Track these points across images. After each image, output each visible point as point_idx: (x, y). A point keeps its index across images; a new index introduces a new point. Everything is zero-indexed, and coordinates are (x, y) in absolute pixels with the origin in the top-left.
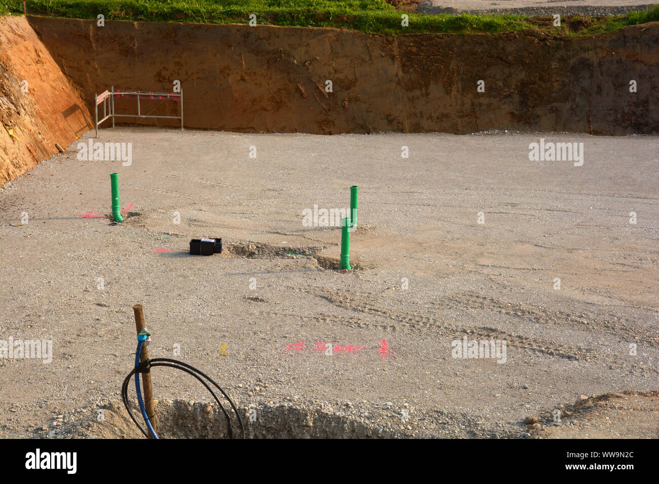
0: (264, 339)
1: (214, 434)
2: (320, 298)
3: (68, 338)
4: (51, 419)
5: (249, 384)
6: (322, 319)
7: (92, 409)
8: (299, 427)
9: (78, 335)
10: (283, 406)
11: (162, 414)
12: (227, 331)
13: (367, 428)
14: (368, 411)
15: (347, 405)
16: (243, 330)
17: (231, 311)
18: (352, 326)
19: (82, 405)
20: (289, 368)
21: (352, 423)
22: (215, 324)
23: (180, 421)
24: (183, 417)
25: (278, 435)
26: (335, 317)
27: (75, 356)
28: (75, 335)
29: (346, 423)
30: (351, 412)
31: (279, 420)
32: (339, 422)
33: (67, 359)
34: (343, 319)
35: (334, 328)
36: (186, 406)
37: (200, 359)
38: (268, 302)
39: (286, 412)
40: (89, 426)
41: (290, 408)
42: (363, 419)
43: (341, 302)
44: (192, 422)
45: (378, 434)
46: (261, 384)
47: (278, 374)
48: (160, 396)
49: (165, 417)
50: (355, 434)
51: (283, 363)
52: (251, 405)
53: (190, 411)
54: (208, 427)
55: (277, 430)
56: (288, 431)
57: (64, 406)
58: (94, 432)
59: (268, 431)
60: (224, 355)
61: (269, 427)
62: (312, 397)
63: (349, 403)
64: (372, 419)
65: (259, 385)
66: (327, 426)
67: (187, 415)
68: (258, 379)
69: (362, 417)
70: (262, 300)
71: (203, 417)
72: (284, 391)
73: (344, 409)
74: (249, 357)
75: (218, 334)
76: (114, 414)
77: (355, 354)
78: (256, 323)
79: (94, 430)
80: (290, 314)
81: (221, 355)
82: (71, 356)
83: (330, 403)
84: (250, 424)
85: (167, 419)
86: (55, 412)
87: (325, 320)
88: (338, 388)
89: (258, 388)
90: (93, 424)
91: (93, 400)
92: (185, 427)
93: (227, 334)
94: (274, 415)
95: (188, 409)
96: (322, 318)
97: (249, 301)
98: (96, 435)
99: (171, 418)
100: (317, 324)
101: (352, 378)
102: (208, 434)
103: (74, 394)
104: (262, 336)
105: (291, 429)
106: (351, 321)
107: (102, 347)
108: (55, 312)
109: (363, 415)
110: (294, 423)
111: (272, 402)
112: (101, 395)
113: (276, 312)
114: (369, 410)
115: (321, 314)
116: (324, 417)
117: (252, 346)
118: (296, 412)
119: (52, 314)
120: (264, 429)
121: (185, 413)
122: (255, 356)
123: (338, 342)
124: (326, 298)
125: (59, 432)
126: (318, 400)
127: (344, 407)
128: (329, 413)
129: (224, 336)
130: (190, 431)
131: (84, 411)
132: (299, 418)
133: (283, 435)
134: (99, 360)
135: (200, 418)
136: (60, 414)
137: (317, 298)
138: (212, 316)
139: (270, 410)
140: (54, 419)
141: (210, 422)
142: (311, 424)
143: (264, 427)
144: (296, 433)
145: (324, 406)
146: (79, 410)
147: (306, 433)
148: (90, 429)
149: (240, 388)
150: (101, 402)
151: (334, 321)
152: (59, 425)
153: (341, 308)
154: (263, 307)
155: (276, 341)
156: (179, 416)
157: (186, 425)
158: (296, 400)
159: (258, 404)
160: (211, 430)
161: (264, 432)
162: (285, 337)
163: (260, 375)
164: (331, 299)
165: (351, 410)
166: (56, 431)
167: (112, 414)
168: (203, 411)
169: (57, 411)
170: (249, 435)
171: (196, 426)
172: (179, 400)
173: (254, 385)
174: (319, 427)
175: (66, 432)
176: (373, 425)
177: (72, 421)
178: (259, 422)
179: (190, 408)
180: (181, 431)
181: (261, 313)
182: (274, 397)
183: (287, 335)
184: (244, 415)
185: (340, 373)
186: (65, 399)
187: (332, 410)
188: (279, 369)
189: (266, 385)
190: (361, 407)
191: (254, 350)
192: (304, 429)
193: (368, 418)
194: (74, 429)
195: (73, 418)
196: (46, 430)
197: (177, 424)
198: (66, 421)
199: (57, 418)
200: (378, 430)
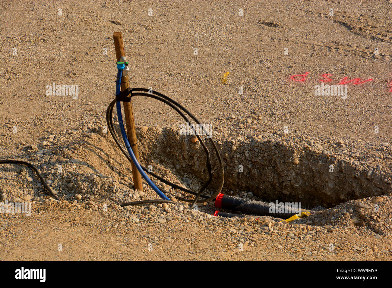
0: (269, 68)
1: (200, 164)
2: (339, 25)
3: (76, 56)
4: (42, 139)
5: (242, 115)
6: (334, 48)
7: (83, 132)
8: (284, 163)
9: (87, 54)
10: (270, 142)
11: (151, 141)
12: (233, 58)
13: (355, 169)
14: (360, 151)
15: (339, 144)
16: (250, 58)
17: (243, 36)
18: (366, 57)
19: (74, 126)
20: (288, 100)
21: (340, 163)
22: (222, 50)
23: (168, 150)
24: (171, 146)
25: (263, 170)
26: (350, 46)
27: (79, 75)
28: (84, 54)
29: (333, 163)
30: (342, 152)
31: (265, 155)
32: (326, 161)
33: (71, 77)
34: (358, 49)
35: (346, 58)
36: (174, 135)
37: (200, 86)
38: (282, 27)
39: (273, 148)
40: (75, 149)
41: (278, 144)
42: (353, 159)
43: (360, 29)
44: (179, 151)
45: (367, 176)
46: (254, 116)
47: (275, 107)
48: (151, 123)
49: (153, 144)
50: (342, 174)
51: (282, 95)
52: (238, 138)
53: (177, 140)
54: (194, 157)
55: (262, 165)
56: (274, 167)
57: (58, 125)
58: (79, 155)
59: (254, 165)
60: (224, 84)
61: (255, 162)
62: (304, 133)
63: (341, 141)
64: (362, 160)
65: (252, 117)
66: (313, 165)
67: (174, 144)
68: (253, 111)
69: (352, 157)
70: (277, 26)
71: (190, 147)
72: (276, 125)
73: (335, 148)
74: (249, 86)
75: (223, 61)
76: (102, 138)
77: (361, 87)
78: (264, 51)
79: (79, 154)
80: (302, 41)
81: (221, 83)
82: (75, 74)
83: (322, 140)
84: (236, 157)
85: (155, 146)
86: (47, 132)
87: (337, 49)
88: (334, 124)
89: (250, 121)
90: (79, 147)
91: (86, 122)
92: (173, 155)
93: (232, 61)
94: (260, 150)
95: (176, 138)
96: (336, 47)
97: (263, 25)
98: (81, 158)
99: (159, 145)
100: (328, 54)
101: (351, 115)
102: (195, 164)
103: (70, 115)
104: (267, 64)
105: (277, 165)
106: (366, 51)
107: (107, 67)
108: (70, 28)
109: (354, 155)
110: (280, 159)
111: (260, 137)
112: (96, 118)
113: (289, 38)
114: (362, 150)
115: (335, 42)
116: (312, 155)
117: (254, 75)
118: (283, 148)
119: (66, 29)
120: (250, 162)
121: (173, 141)
122: (255, 86)
123: (346, 74)
124: (345, 25)
125: (47, 152)
126: (309, 137)
127: (335, 146)
128: (318, 152)
129: (229, 63)
130: (178, 160)
131: (75, 133)
132: (285, 155)
133: (268, 170)
134: (101, 81)
135: (187, 148)
136: (52, 134)
137: (336, 25)
138: (222, 40)
139: (256, 145)
140: (45, 138)
141: (197, 152)
142: (298, 162)
143: (250, 160)
144: (282, 169)
145: (314, 143)
146: (70, 131)
147: (292, 170)
148: (76, 152)
149: (233, 119)
150: (93, 125)
151: (347, 51)
152: (48, 145)
153: (359, 36)
154: (276, 33)
155: (280, 71)
156: (167, 144)
157: (173, 154)
158: (286, 135)
159: (246, 138)
160: (198, 160)
161: (250, 166)
162: (291, 67)
163: (256, 106)
164: (350, 25)
165: (342, 148)
166: (44, 151)
167: (99, 139)
168: (191, 141)
169: (49, 130)
170: (235, 168)
171: (183, 155)
172: (168, 128)
173: (248, 117)
174: (305, 165)
175: (53, 153)
176: (362, 167)
177: (60, 143)
178: (246, 156)
179: (178, 137)
180: (168, 159)
181: (273, 39)
182: (264, 131)
183: (294, 65)
184: (231, 148)
185: (340, 108)
186: (60, 119)
187: (322, 148)
188: (276, 101)
189: (260, 118)
190: (354, 147)
191: (255, 79)
192: (289, 166)
193: (359, 159)
194: (61, 151)
195: (62, 139)
196: (36, 149)
197: (165, 152)
198: (55, 142)
199: (48, 138)
200: (367, 172)
